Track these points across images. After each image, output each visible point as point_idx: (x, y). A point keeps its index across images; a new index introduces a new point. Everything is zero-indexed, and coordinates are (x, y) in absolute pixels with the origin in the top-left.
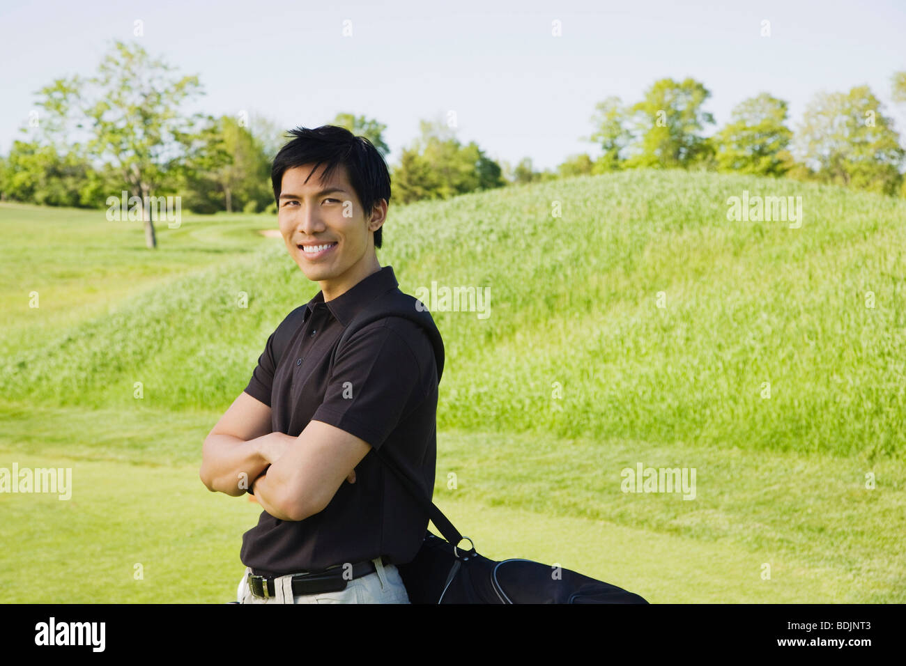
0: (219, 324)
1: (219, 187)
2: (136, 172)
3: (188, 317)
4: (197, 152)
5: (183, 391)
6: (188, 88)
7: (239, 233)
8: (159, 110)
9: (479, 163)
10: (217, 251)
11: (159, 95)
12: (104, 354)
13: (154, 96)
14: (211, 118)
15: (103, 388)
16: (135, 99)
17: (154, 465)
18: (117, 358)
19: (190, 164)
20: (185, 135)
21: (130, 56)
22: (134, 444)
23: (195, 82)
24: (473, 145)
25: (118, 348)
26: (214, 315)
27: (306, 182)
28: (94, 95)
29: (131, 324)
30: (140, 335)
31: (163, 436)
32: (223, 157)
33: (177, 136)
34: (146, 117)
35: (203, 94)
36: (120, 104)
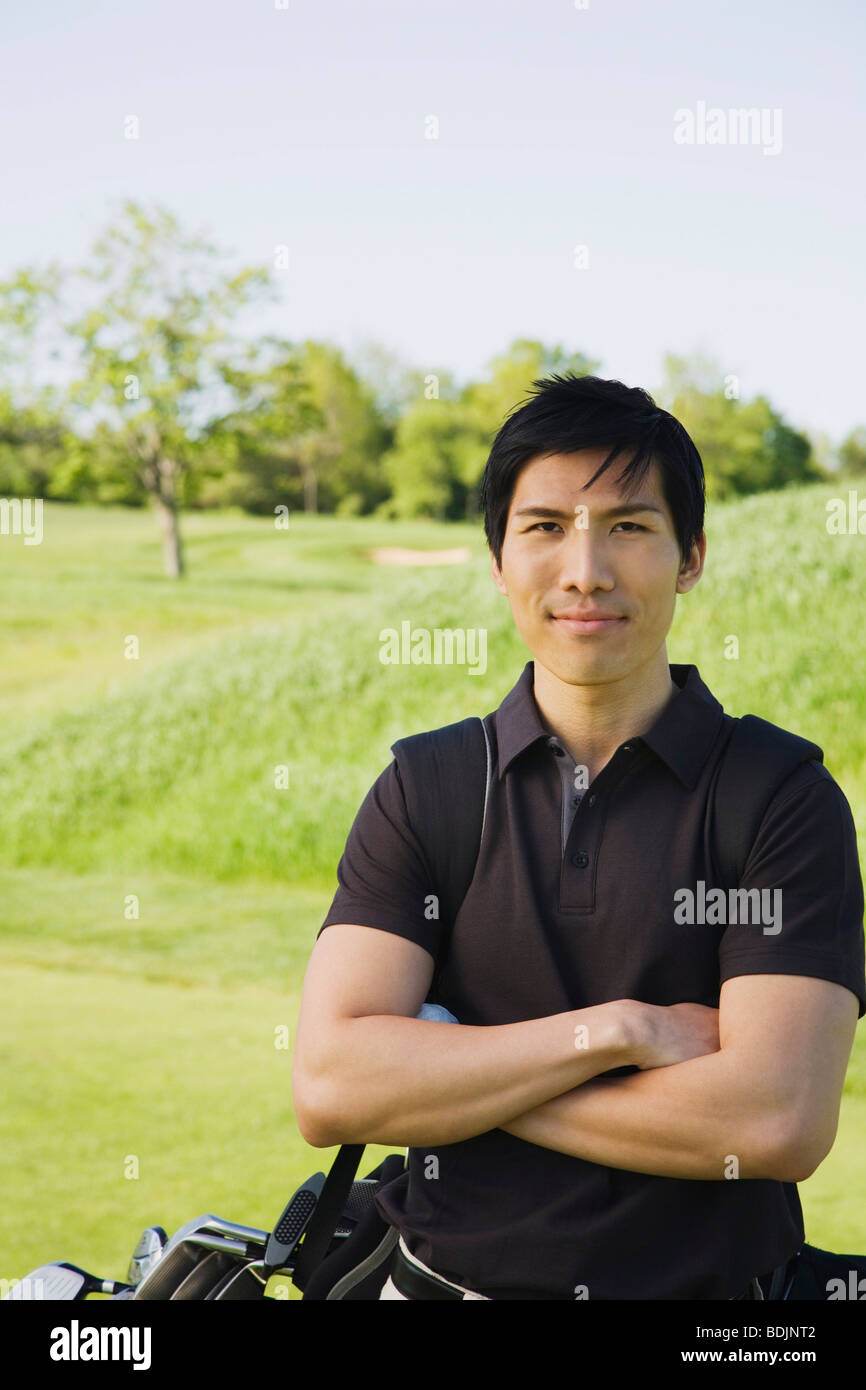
0: (305, 725)
1: (294, 469)
2: (152, 439)
3: (249, 708)
4: (261, 406)
5: (238, 846)
6: (252, 288)
7: (328, 554)
8: (197, 327)
9: (771, 435)
10: (292, 587)
11: (197, 301)
12: (98, 773)
13: (188, 302)
14: (286, 346)
15: (94, 835)
16: (156, 308)
17: (186, 984)
18: (119, 780)
19: (249, 427)
20: (241, 375)
21: (148, 229)
22: (151, 942)
23: (263, 277)
24: (762, 402)
25: (122, 762)
26: (298, 708)
27: (587, 486)
28: (82, 298)
29: (147, 718)
30: (163, 740)
31: (201, 929)
32: (309, 416)
33: (229, 376)
34: (173, 340)
35: (275, 299)
36: (127, 315)
